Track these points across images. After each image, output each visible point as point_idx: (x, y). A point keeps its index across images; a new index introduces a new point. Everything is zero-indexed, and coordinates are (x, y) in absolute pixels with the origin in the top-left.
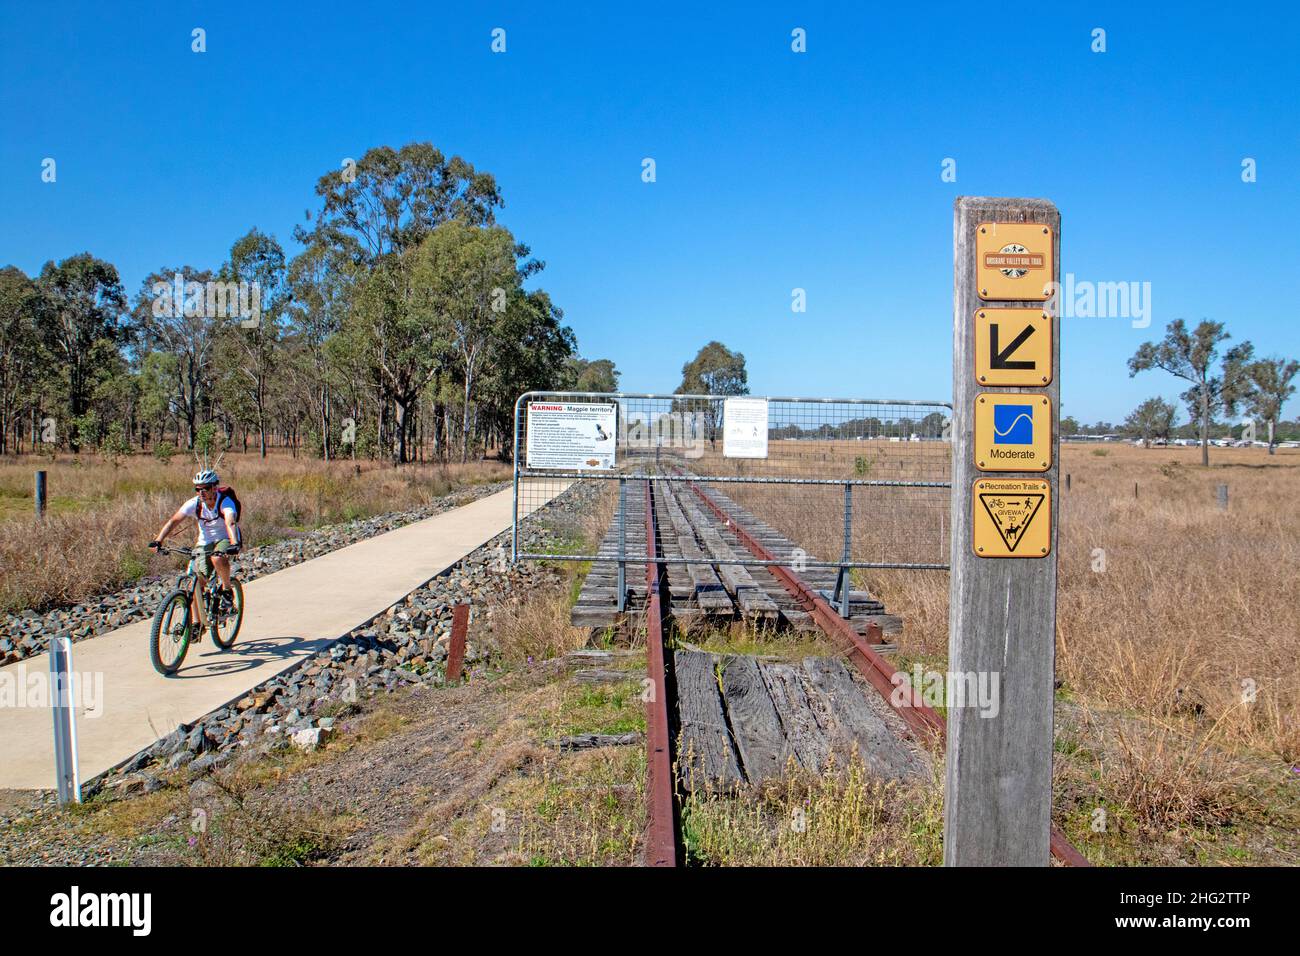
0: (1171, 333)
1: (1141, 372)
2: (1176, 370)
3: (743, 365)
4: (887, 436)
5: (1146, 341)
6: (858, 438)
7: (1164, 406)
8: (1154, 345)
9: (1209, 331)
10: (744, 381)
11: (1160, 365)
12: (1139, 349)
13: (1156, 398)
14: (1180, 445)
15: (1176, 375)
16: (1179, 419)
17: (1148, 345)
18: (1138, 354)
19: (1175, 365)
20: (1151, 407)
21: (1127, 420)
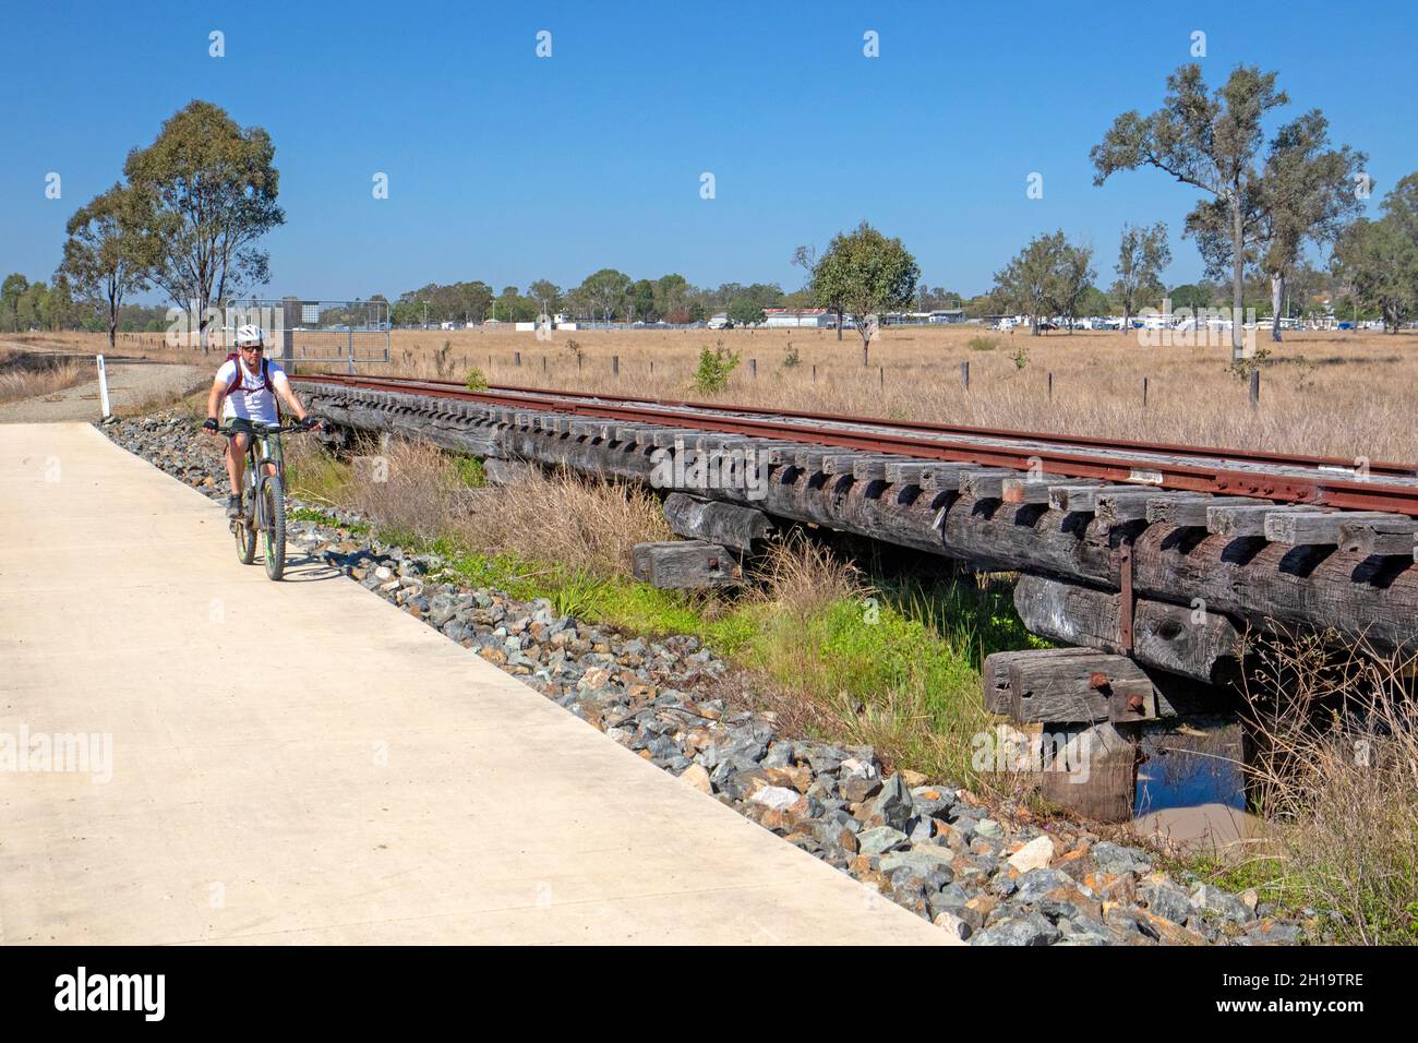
0: (1176, 94)
1: (1116, 174)
2: (1183, 170)
3: (267, 158)
4: (504, 319)
5: (1127, 110)
6: (445, 325)
7: (1066, 248)
8: (1143, 117)
9: (1251, 90)
10: (270, 195)
11: (1153, 160)
12: (1111, 126)
13: (1053, 234)
14: (1082, 328)
15: (1181, 179)
16: (1094, 276)
17: (1130, 117)
18: (1110, 136)
19: (1182, 159)
20: (1045, 252)
21: (997, 279)
